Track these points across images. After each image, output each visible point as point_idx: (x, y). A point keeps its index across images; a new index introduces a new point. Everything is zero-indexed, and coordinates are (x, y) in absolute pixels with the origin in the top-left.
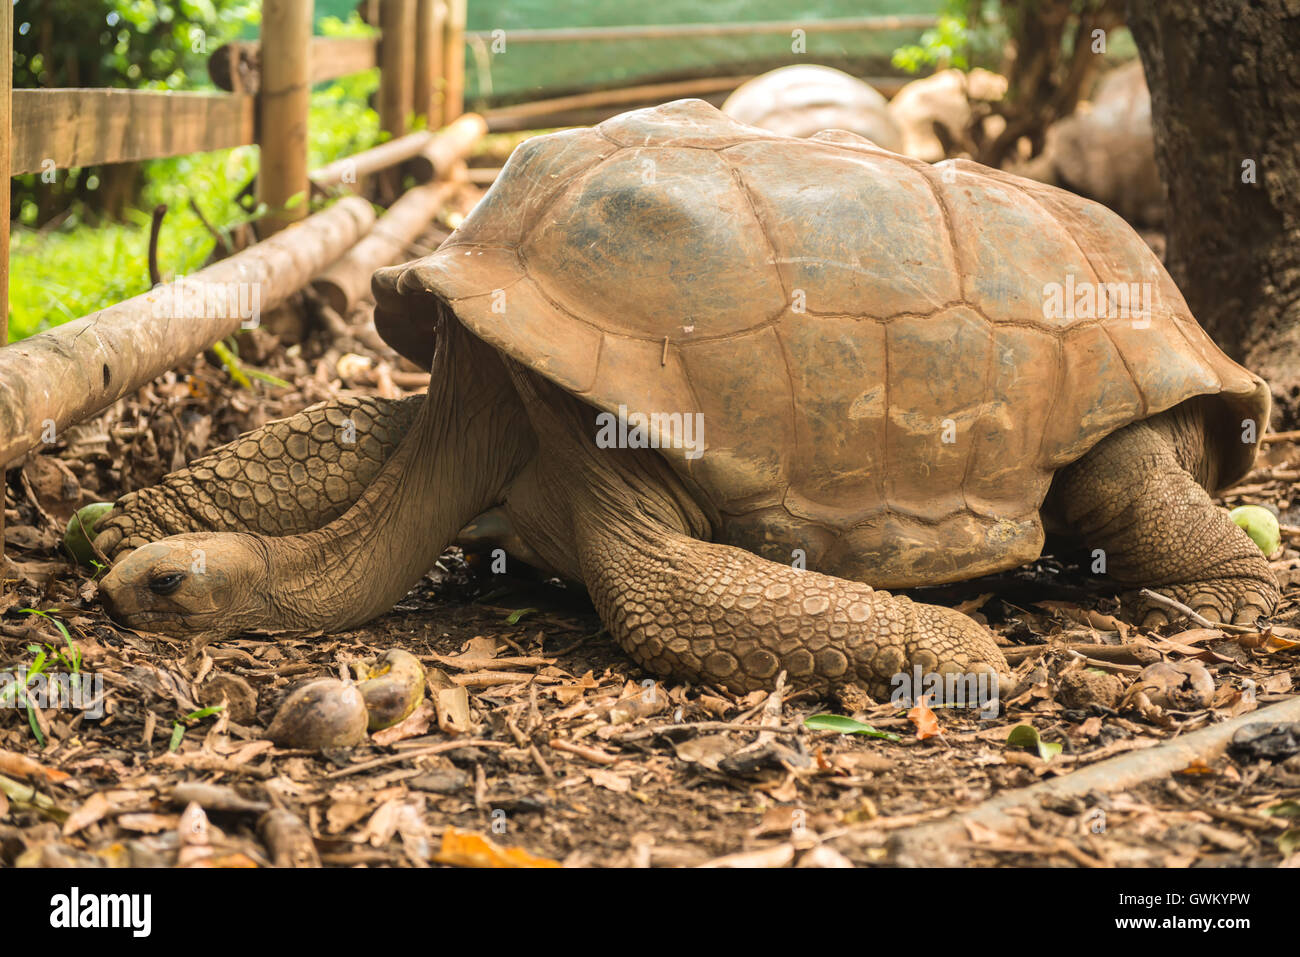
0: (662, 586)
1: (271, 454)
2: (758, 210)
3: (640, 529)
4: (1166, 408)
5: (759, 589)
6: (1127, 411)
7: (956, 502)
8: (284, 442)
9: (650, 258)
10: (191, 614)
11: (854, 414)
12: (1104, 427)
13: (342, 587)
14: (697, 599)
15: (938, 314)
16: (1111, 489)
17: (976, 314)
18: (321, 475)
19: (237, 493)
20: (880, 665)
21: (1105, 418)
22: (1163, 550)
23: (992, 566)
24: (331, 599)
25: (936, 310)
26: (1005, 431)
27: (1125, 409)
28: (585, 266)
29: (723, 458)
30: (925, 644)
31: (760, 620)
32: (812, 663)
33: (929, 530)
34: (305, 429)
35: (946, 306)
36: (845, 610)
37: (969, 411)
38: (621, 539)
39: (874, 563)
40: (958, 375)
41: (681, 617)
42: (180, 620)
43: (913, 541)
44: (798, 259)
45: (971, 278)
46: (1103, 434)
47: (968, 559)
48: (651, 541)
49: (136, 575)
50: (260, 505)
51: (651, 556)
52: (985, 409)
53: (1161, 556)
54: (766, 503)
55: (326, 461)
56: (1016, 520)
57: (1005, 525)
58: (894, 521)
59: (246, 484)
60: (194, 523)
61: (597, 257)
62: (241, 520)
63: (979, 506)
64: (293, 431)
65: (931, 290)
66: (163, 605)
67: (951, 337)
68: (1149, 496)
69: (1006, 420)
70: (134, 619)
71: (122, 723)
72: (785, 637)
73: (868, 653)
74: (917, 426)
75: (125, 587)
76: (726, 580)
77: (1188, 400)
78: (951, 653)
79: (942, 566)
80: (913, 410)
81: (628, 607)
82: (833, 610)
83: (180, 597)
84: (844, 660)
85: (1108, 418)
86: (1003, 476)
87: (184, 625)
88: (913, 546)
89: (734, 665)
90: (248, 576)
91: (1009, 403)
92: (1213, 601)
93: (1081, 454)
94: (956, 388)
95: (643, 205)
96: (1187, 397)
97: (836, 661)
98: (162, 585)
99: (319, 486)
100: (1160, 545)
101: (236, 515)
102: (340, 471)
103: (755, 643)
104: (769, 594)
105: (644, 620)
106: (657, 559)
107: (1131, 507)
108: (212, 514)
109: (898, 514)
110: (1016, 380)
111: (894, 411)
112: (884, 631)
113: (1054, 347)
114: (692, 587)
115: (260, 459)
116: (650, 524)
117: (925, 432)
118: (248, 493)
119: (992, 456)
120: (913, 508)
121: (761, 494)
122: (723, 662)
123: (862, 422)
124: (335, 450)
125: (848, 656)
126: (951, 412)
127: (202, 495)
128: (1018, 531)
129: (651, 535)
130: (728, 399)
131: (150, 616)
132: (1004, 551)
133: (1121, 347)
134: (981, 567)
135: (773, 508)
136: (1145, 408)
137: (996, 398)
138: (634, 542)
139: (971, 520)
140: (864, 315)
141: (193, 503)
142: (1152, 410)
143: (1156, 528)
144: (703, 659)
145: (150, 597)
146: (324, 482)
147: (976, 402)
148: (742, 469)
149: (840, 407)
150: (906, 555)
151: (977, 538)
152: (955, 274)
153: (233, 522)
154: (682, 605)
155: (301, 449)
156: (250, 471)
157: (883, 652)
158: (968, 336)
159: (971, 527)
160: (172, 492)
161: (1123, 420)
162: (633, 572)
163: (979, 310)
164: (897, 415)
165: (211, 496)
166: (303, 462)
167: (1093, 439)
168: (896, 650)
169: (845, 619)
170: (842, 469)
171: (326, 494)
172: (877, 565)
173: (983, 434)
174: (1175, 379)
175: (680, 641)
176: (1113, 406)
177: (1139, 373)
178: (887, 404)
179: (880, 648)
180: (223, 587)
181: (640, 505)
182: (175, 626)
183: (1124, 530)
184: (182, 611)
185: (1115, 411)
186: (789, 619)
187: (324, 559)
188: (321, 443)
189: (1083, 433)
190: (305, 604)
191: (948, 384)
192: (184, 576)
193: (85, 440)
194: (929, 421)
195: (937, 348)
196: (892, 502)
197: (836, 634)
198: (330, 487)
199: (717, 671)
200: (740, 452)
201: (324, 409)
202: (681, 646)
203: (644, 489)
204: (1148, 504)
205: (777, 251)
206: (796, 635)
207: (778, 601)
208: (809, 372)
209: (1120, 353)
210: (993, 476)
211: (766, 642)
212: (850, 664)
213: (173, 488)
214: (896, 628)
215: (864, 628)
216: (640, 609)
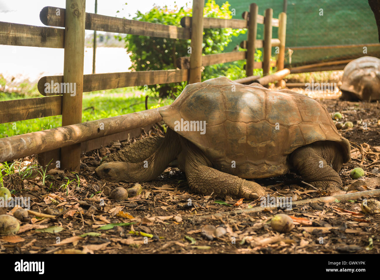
0: (195, 175)
1: (136, 147)
2: (224, 100)
3: (195, 164)
4: (310, 143)
5: (213, 176)
6: (301, 144)
7: (262, 161)
8: (138, 145)
9: (201, 109)
10: (111, 177)
11: (239, 142)
12: (296, 147)
13: (144, 173)
14: (201, 178)
15: (259, 122)
16: (300, 160)
17: (268, 123)
18: (145, 152)
19: (129, 155)
20: (234, 192)
21: (296, 145)
22: (311, 174)
23: (270, 175)
24: (141, 176)
25: (259, 121)
26: (273, 147)
27: (301, 143)
28: (189, 111)
29: (211, 150)
30: (242, 188)
31: (212, 182)
32: (220, 191)
33: (256, 166)
34: (143, 142)
35: (261, 120)
36: (228, 181)
37: (265, 142)
38: (191, 165)
39: (244, 173)
40: (263, 135)
41: (198, 181)
42: (109, 178)
43: (252, 169)
44: (230, 110)
45: (268, 115)
46: (296, 148)
47: (264, 173)
48: (196, 166)
49: (102, 168)
50: (133, 157)
51: (195, 169)
52: (268, 142)
53: (311, 175)
54: (222, 160)
55: (146, 149)
56: (276, 165)
57: (273, 166)
58: (249, 164)
59: (131, 153)
60: (121, 160)
61: (192, 109)
62: (129, 160)
63: (267, 162)
64: (140, 143)
65: (258, 117)
66: (106, 175)
67: (261, 127)
68: (308, 162)
69: (273, 144)
70: (101, 177)
71: (84, 193)
72: (216, 185)
73: (231, 189)
74: (253, 145)
75: (99, 171)
76: (207, 174)
77: (316, 142)
78: (248, 190)
79: (259, 174)
80: (252, 142)
81: (189, 179)
82: (226, 181)
83: (109, 173)
84: (226, 191)
85: (297, 145)
86: (273, 156)
87: (110, 179)
88: (252, 170)
89: (206, 191)
90: (123, 170)
91: (274, 141)
92: (321, 185)
93: (291, 152)
94: (262, 137)
95: (202, 99)
96: (315, 141)
97: (225, 191)
98: (106, 171)
99: (144, 154)
100: (310, 172)
101: (128, 159)
102: (148, 151)
103: (210, 187)
104: (214, 177)
105: (192, 181)
106: (196, 170)
107: (304, 164)
108: (124, 158)
109: (249, 163)
110: (276, 136)
111: (248, 142)
112: (236, 185)
113: (286, 130)
114: (200, 175)
115: (134, 148)
116: (197, 163)
117: (255, 146)
118: (131, 155)
119: (270, 152)
120: (253, 162)
121: (221, 158)
122: (204, 190)
123: (242, 144)
124: (148, 147)
125: (227, 190)
126: (261, 142)
127: (123, 155)
128: (276, 168)
129: (196, 165)
130: (213, 138)
131: (104, 177)
132: (273, 172)
133: (302, 130)
134: (267, 175)
135: (223, 161)
136: (305, 143)
137: (271, 140)
138: (193, 166)
139: (265, 165)
140: (242, 122)
141: (121, 156)
142: (307, 143)
143: (309, 169)
144: (200, 189)
145: (104, 173)
146: (145, 153)
147: (267, 141)
148: (215, 152)
149: (237, 141)
150: (251, 172)
151: (266, 169)
152: (264, 114)
153: (128, 160)
154: (198, 178)
155: (141, 147)
156: (132, 150)
157: (234, 190)
158: (265, 127)
159: (265, 167)
160: (118, 154)
161: (300, 145)
162: (191, 172)
163: (269, 121)
164: (249, 142)
165: (124, 155)
166: (142, 149)
167: (293, 149)
168: (237, 189)
169: (228, 182)
170: (238, 153)
171: (145, 155)
172: (245, 173)
173: (269, 147)
174: (313, 137)
175: (197, 186)
176: (298, 142)
177: (304, 136)
178: (247, 140)
179: (234, 188)
180: (118, 172)
181: (197, 159)
182: (108, 179)
183: (303, 169)
184: (110, 176)
185: (298, 143)
186: (216, 182)
187: (140, 168)
188: (145, 145)
189: (291, 148)
190: (135, 176)
191: (260, 137)
192: (110, 169)
193: (115, 144)
194: (256, 144)
195: (258, 129)
196: (248, 161)
197: (225, 185)
198: (146, 154)
199: (203, 192)
200: (215, 149)
201: (147, 138)
202: (197, 187)
203: (198, 156)
204: (307, 163)
205: (226, 108)
206: (218, 185)
207: (215, 178)
208: (230, 133)
209: (301, 131)
210: (271, 156)
211: (212, 186)
212: (228, 192)
213: (118, 153)
214: (238, 185)
215: (231, 184)
216: (191, 179)
